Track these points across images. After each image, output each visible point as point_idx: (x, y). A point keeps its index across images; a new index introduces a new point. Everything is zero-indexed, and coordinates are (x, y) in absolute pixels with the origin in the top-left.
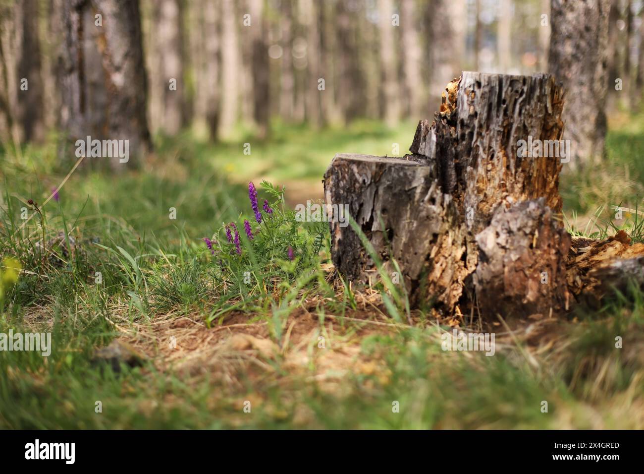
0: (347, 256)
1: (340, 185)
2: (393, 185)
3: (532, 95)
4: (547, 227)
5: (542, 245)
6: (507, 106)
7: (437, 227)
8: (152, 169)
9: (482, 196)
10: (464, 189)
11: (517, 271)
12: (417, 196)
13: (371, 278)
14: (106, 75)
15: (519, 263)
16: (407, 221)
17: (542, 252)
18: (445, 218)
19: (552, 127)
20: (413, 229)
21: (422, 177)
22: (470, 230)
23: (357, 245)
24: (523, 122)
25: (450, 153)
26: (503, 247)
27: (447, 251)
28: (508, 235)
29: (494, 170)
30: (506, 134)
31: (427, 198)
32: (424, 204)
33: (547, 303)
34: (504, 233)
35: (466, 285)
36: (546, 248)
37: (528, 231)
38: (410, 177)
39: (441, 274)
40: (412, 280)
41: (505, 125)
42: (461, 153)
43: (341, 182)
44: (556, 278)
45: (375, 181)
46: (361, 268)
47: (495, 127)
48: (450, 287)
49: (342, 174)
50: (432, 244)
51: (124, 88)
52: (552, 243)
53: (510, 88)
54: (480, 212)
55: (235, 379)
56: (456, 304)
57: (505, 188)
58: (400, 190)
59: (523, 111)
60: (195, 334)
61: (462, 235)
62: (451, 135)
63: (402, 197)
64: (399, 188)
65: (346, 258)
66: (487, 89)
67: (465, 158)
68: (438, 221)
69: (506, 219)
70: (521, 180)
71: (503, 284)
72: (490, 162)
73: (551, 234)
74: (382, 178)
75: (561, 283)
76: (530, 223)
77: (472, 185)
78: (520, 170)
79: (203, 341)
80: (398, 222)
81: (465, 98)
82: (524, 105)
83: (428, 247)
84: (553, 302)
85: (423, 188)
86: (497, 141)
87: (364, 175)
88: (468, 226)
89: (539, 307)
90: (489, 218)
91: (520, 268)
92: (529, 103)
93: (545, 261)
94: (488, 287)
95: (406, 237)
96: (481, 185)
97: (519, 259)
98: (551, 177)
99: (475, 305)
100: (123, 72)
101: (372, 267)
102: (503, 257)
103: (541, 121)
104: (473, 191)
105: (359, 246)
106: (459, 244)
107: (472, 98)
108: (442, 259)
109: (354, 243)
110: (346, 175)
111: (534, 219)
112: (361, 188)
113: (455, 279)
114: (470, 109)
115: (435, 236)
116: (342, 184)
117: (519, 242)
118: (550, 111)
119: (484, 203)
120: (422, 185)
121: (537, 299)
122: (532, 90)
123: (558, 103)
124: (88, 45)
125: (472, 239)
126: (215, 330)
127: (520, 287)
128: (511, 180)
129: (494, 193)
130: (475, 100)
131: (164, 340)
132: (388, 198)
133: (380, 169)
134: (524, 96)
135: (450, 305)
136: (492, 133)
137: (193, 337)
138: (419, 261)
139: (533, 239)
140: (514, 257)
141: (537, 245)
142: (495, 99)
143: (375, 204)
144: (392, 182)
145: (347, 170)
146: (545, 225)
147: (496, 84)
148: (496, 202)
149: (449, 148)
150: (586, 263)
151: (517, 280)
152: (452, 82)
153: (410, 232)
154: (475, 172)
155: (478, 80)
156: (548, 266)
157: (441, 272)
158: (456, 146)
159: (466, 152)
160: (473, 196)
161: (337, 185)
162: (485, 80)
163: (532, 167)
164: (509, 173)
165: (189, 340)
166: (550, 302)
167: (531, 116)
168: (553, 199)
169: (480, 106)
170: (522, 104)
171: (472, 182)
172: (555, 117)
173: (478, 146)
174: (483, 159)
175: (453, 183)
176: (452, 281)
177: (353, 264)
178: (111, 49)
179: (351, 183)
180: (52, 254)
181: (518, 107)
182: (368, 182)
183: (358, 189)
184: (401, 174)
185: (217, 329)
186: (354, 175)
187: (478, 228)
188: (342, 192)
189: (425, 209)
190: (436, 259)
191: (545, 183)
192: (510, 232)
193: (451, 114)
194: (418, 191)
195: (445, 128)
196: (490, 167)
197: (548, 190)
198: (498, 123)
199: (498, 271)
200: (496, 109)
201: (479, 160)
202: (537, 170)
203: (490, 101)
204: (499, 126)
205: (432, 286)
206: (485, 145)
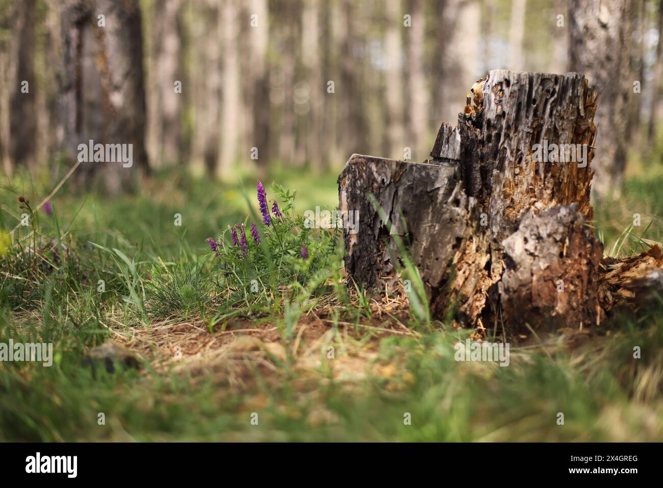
0: (362, 261)
1: (357, 184)
2: (414, 186)
3: (563, 95)
4: (578, 234)
5: (573, 254)
6: (537, 105)
7: (461, 230)
8: (149, 194)
9: (508, 202)
10: (489, 194)
11: (545, 281)
12: (440, 198)
13: (388, 285)
14: (105, 95)
15: (548, 272)
16: (427, 225)
17: (572, 262)
18: (469, 222)
19: (585, 131)
20: (435, 232)
21: (446, 177)
22: (495, 236)
23: (373, 249)
24: (553, 123)
25: (475, 155)
26: (531, 254)
27: (471, 258)
28: (537, 241)
29: (522, 174)
30: (535, 136)
31: (451, 199)
32: (447, 205)
33: (577, 317)
34: (533, 239)
35: (490, 296)
36: (577, 257)
37: (558, 237)
38: (433, 178)
39: (464, 283)
40: (432, 288)
41: (534, 126)
42: (487, 155)
43: (359, 182)
44: (587, 290)
45: (394, 182)
46: (377, 276)
47: (524, 128)
48: (473, 297)
49: (359, 172)
50: (455, 249)
51: (123, 109)
52: (583, 253)
53: (541, 87)
54: (506, 218)
55: (241, 381)
56: (478, 316)
57: (533, 194)
58: (422, 191)
59: (554, 112)
60: (196, 339)
61: (487, 241)
62: (477, 136)
63: (424, 198)
64: (421, 188)
65: (361, 264)
66: (516, 88)
67: (491, 161)
68: (462, 224)
69: (535, 224)
70: (550, 186)
71: (531, 293)
72: (518, 165)
73: (582, 243)
74: (402, 178)
75: (592, 296)
76: (561, 229)
77: (498, 190)
78: (550, 175)
79: (204, 346)
80: (418, 227)
81: (493, 97)
82: (555, 106)
83: (451, 252)
84: (583, 316)
85: (446, 189)
86: (525, 143)
87: (383, 174)
88: (493, 233)
89: (569, 320)
90: (516, 225)
91: (549, 278)
92: (561, 105)
93: (576, 271)
94: (515, 296)
95: (427, 242)
96: (508, 190)
97: (548, 267)
98: (582, 184)
99: (499, 318)
100: (122, 91)
101: (388, 274)
102: (532, 264)
103: (572, 124)
104: (499, 196)
105: (375, 251)
106: (483, 251)
107: (500, 97)
108: (465, 266)
109: (370, 248)
110: (364, 174)
111: (564, 226)
112: (379, 188)
113: (479, 289)
114: (497, 109)
115: (459, 240)
116: (359, 183)
117: (548, 249)
118: (582, 114)
119: (511, 209)
120: (445, 186)
121: (567, 312)
122: (564, 90)
123: (590, 106)
124: (87, 62)
125: (497, 246)
126: (218, 334)
127: (548, 298)
128: (540, 186)
129: (521, 199)
130: (504, 99)
131: (161, 345)
132: (409, 200)
133: (400, 168)
134: (556, 96)
135: (472, 317)
136: (521, 134)
137: (193, 341)
138: (440, 267)
139: (563, 247)
140: (543, 265)
141: (567, 253)
142: (524, 99)
143: (394, 206)
144: (413, 183)
145: (364, 168)
146: (577, 232)
147: (526, 82)
148: (523, 208)
149: (474, 150)
150: (617, 279)
151: (546, 290)
152: (478, 82)
153: (432, 236)
154: (501, 176)
155: (507, 78)
156: (578, 277)
157: (463, 279)
158: (481, 148)
159: (492, 155)
160: (499, 201)
161: (353, 185)
162: (514, 78)
163: (562, 172)
164: (538, 177)
165: (189, 344)
166: (580, 316)
167: (562, 118)
168: (583, 207)
169: (509, 105)
170: (553, 104)
171: (498, 186)
172: (588, 121)
173: (505, 148)
174: (511, 162)
175: (478, 186)
176: (475, 290)
177: (369, 270)
178: (110, 67)
179: (369, 182)
180: (43, 259)
181: (549, 107)
182: (387, 182)
183: (376, 189)
184: (423, 174)
185: (219, 334)
186: (372, 174)
187: (504, 235)
188: (358, 192)
189: (448, 211)
190: (459, 266)
191: (575, 191)
192: (539, 238)
193: (476, 115)
194: (441, 192)
195: (470, 130)
196: (517, 171)
197: (578, 198)
198: (528, 124)
199: (526, 280)
200: (525, 109)
201: (507, 163)
202: (568, 176)
203: (520, 100)
204: (528, 127)
205: (453, 295)
206: (512, 147)
